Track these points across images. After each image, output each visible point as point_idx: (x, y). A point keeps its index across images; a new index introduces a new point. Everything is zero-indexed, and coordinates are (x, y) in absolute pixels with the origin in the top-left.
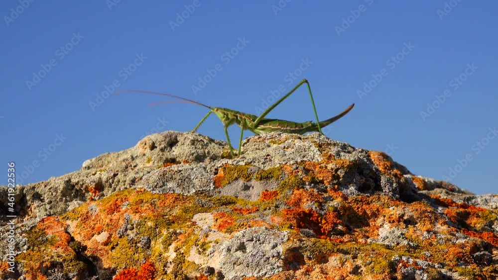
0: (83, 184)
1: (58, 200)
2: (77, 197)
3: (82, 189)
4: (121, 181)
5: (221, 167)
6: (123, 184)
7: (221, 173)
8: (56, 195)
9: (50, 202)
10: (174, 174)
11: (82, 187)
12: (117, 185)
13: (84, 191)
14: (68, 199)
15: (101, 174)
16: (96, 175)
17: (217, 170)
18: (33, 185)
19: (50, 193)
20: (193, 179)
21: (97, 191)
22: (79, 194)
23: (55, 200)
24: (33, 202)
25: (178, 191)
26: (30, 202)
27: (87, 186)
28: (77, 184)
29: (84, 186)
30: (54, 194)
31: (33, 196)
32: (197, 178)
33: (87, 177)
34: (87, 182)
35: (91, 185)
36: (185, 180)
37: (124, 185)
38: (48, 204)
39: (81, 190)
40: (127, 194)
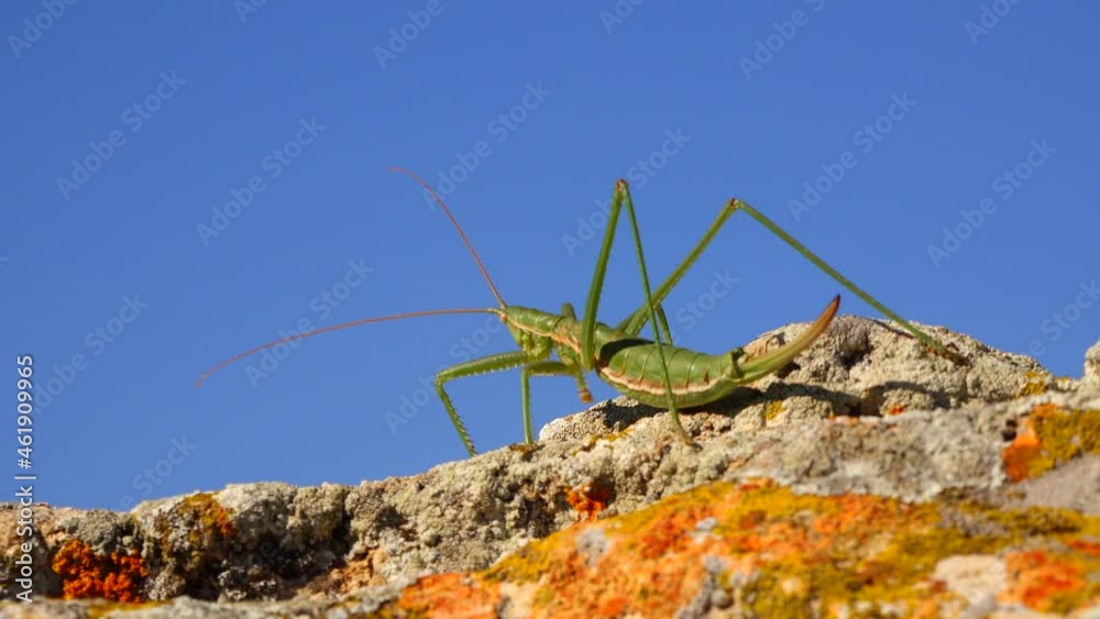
0: (548, 482)
1: (462, 533)
2: (526, 526)
3: (546, 497)
4: (680, 470)
5: (1026, 414)
6: (686, 478)
7: (1027, 433)
8: (456, 516)
9: (435, 541)
10: (869, 435)
11: (544, 492)
12: (667, 484)
13: (552, 505)
14: (497, 531)
15: (612, 448)
16: (593, 452)
17: (1012, 423)
18: (376, 484)
19: (438, 511)
20: (933, 453)
21: (598, 505)
22: (536, 513)
23: (454, 535)
24: (377, 538)
25: (883, 488)
26: (367, 538)
27: (562, 487)
28: (528, 481)
29: (552, 490)
30: (450, 512)
31: (378, 519)
32: (945, 450)
33: (564, 457)
34: (562, 473)
35: (577, 484)
36: (903, 455)
37: (692, 481)
38: (429, 545)
39: (542, 500)
40: (708, 496)
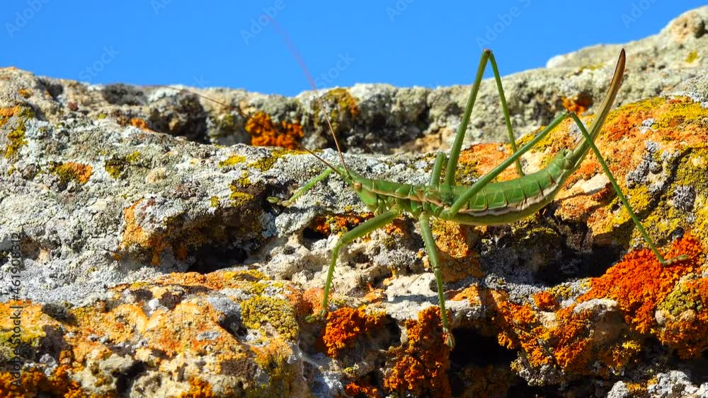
0: (552, 93)
1: (498, 121)
2: (537, 119)
3: (550, 102)
4: (633, 90)
6: (636, 95)
8: (495, 110)
9: (481, 125)
11: (549, 99)
12: (625, 98)
13: (553, 107)
14: (519, 121)
15: (592, 74)
16: (580, 76)
18: (447, 88)
19: (484, 107)
21: (582, 108)
22: (543, 111)
23: (493, 121)
24: (445, 121)
26: (440, 121)
27: (560, 97)
28: (540, 92)
29: (554, 98)
30: (491, 108)
31: (447, 110)
33: (562, 78)
34: (561, 88)
35: (569, 95)
37: (640, 97)
38: (477, 127)
39: (547, 104)
40: (650, 106)
